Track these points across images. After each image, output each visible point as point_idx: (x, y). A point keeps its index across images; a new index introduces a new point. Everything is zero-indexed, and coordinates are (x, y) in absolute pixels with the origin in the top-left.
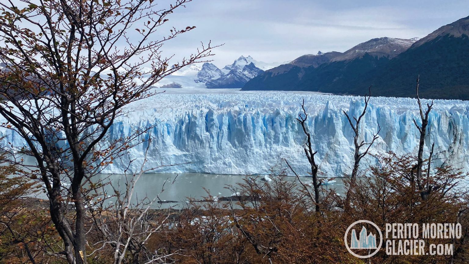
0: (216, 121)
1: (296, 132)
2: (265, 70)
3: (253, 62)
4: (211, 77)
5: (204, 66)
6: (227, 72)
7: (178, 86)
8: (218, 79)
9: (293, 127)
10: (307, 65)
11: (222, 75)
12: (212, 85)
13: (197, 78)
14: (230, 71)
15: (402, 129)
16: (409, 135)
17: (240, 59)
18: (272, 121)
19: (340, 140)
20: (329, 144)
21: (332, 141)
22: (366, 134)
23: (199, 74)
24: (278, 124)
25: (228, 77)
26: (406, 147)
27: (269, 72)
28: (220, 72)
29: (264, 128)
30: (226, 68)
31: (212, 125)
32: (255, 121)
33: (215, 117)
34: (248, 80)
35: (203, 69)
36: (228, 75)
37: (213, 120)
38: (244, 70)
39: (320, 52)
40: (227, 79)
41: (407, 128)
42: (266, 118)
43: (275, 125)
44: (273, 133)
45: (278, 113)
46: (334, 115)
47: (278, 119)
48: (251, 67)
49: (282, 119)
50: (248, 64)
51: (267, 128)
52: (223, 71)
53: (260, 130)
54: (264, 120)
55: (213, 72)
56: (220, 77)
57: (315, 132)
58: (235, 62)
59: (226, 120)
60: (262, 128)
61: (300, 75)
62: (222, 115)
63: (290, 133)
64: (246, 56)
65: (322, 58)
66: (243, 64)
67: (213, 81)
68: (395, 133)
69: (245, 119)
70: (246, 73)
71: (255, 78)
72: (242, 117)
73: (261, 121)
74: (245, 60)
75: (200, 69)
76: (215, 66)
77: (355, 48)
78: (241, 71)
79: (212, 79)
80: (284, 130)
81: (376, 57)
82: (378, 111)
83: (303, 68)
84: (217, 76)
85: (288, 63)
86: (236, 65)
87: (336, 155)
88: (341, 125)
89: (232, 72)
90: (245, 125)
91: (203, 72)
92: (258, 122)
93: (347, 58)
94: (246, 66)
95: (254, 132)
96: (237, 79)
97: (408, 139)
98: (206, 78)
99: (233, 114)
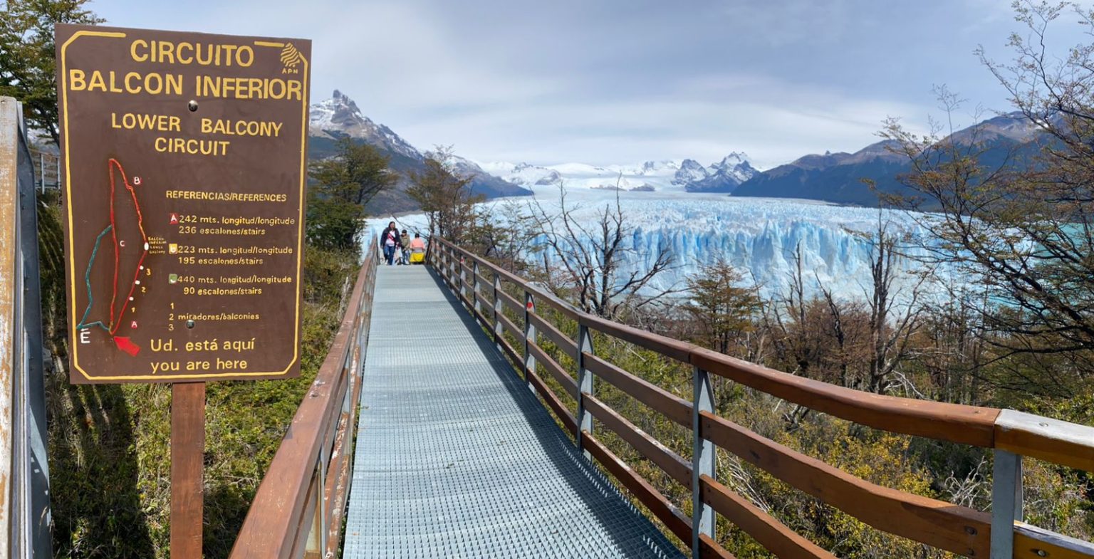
0: (644, 239)
1: (734, 254)
2: (761, 171)
3: (748, 160)
4: (692, 178)
5: (685, 164)
6: (713, 172)
7: (650, 189)
8: (702, 181)
9: (730, 248)
10: (811, 168)
11: (707, 176)
12: (693, 188)
13: (673, 179)
14: (716, 170)
15: (844, 250)
16: (851, 257)
17: (731, 155)
18: (707, 241)
19: (779, 262)
20: (767, 267)
21: (770, 263)
22: (806, 256)
23: (678, 174)
24: (713, 244)
25: (715, 178)
26: (848, 269)
27: (766, 174)
28: (705, 171)
29: (697, 248)
30: (713, 167)
31: (640, 244)
32: (686, 240)
33: (643, 235)
34: (740, 183)
35: (683, 167)
36: (714, 175)
37: (640, 238)
38: (736, 169)
39: (828, 152)
40: (715, 181)
41: (848, 249)
42: (701, 237)
43: (709, 245)
44: (706, 254)
45: (713, 232)
46: (772, 236)
47: (713, 239)
48: (745, 166)
49: (717, 238)
50: (741, 163)
51: (700, 248)
52: (708, 170)
53: (692, 250)
54: (698, 239)
55: (696, 172)
56: (704, 178)
57: (753, 254)
58: (725, 159)
59: (656, 240)
60: (694, 248)
61: (803, 179)
62: (651, 233)
63: (726, 254)
64: (738, 152)
65: (830, 159)
66: (735, 162)
67: (695, 182)
68: (837, 256)
69: (675, 237)
70: (738, 173)
71: (749, 180)
72: (672, 236)
73: (694, 241)
74: (738, 157)
75: (679, 168)
76: (698, 164)
77: (866, 149)
78: (732, 170)
79: (695, 180)
80: (720, 250)
81: (888, 162)
82: (821, 232)
83: (807, 171)
84: (699, 177)
85: (788, 163)
86: (726, 163)
87: (774, 277)
88: (781, 246)
89: (720, 172)
90: (675, 245)
91: (683, 171)
92: (690, 242)
93: (857, 160)
94: (739, 165)
95: (685, 252)
96: (726, 182)
97: (850, 261)
98: (687, 179)
99: (663, 232)
